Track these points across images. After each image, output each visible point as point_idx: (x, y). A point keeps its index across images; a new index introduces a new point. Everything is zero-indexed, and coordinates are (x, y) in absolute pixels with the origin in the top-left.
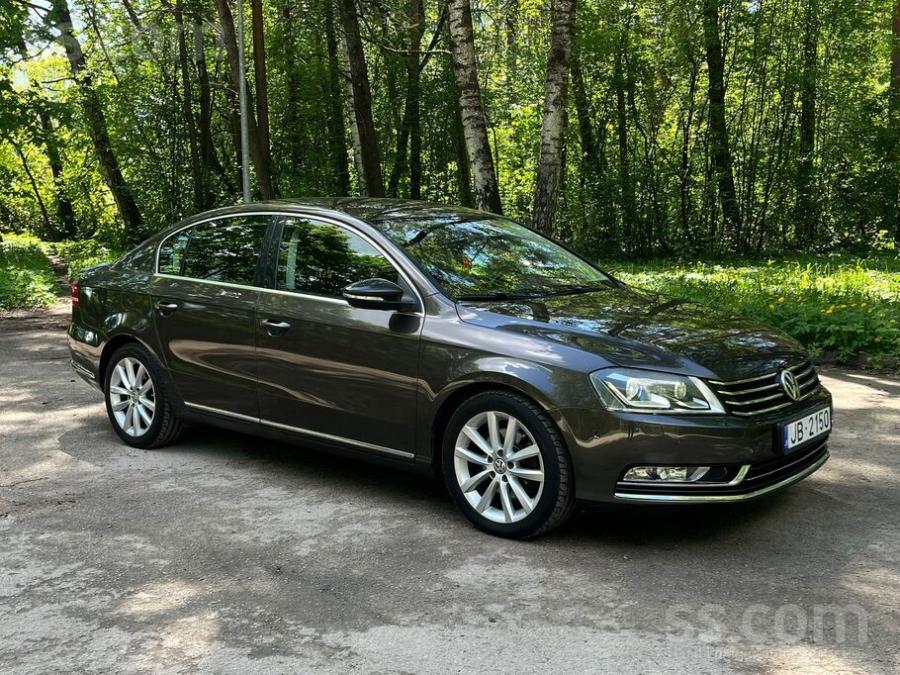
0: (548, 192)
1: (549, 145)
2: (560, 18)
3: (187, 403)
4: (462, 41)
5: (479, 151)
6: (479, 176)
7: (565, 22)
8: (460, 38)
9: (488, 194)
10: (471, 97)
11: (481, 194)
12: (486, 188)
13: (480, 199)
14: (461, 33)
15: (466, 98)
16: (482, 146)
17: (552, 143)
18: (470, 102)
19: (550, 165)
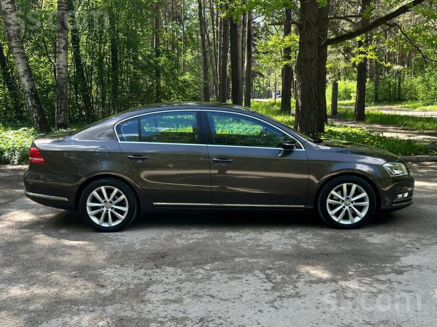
0: (64, 92)
1: (62, 69)
2: (62, 6)
3: (154, 203)
4: (11, 12)
5: (25, 71)
6: (27, 84)
7: (65, 8)
8: (10, 10)
9: (33, 93)
10: (18, 42)
11: (29, 93)
12: (32, 90)
13: (28, 96)
14: (10, 7)
15: (16, 42)
16: (27, 68)
17: (64, 68)
18: (18, 45)
19: (64, 79)
